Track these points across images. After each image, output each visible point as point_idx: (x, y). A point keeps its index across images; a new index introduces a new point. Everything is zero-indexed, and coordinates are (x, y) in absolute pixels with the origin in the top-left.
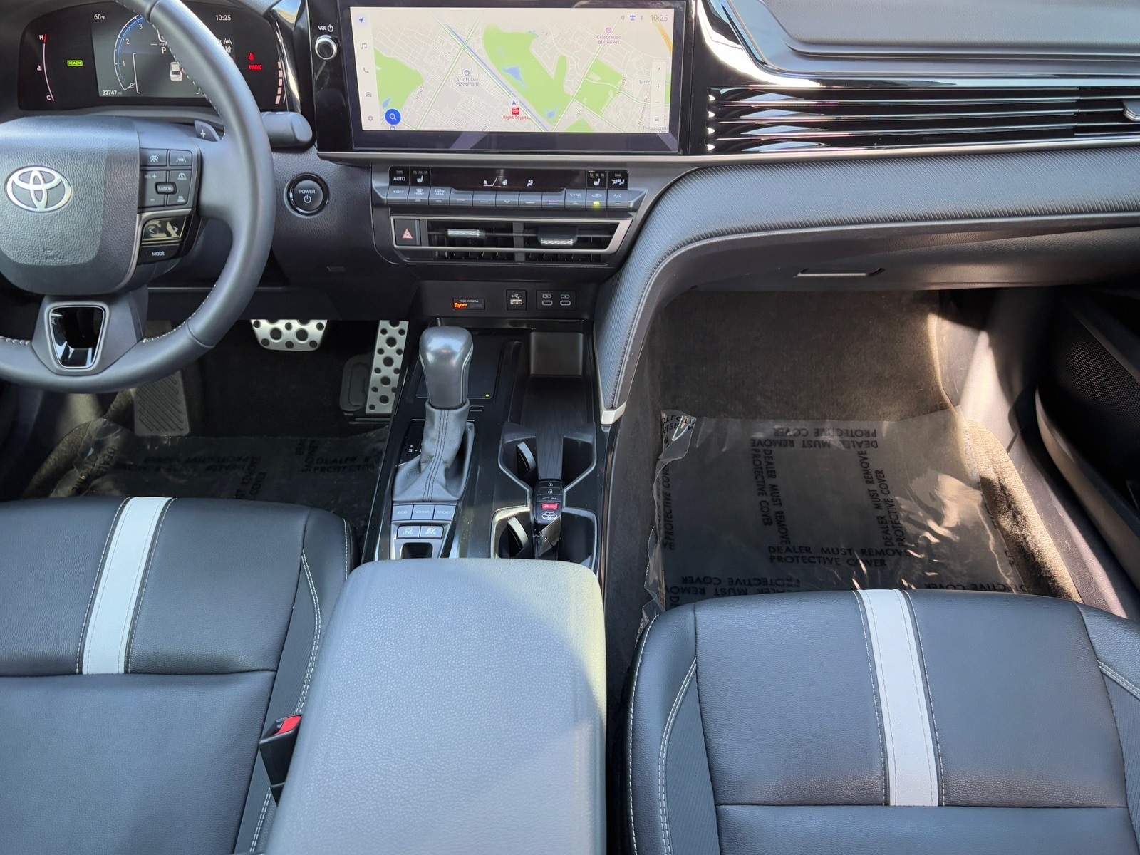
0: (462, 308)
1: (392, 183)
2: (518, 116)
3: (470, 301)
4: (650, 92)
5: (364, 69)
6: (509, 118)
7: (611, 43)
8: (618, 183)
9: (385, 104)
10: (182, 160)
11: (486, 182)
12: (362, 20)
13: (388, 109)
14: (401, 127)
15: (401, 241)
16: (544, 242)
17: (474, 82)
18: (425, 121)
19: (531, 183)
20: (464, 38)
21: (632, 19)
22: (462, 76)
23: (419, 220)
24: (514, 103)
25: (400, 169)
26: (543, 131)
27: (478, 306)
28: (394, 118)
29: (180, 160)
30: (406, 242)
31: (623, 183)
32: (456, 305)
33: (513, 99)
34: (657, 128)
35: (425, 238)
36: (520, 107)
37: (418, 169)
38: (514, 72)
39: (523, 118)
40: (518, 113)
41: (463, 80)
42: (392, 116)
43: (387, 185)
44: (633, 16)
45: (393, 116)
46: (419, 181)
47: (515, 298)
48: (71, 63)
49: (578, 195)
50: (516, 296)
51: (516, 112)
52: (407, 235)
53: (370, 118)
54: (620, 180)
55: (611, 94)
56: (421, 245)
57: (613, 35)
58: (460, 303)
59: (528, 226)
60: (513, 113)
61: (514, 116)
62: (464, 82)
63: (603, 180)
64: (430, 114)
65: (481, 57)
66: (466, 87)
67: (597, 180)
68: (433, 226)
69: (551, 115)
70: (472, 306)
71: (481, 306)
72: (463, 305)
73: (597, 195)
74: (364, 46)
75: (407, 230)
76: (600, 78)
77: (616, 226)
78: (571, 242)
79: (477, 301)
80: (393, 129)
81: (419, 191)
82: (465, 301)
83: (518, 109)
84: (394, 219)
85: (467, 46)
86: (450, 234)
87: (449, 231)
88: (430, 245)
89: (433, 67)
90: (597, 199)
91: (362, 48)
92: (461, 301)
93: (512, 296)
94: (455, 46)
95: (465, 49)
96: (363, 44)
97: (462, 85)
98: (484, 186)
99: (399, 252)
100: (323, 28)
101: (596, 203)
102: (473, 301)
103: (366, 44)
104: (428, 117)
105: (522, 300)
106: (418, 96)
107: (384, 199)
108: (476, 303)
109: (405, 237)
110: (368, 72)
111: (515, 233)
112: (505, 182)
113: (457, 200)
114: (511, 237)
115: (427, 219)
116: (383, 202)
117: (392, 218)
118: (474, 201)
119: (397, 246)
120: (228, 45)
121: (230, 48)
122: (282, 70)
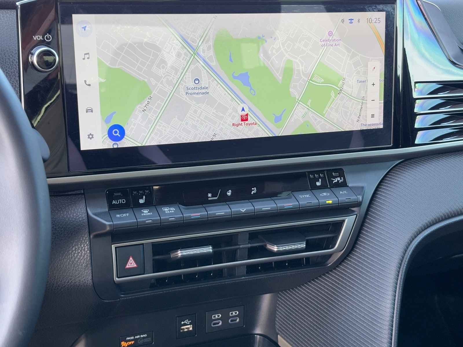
1: (112, 207)
2: (246, 122)
3: (138, 337)
4: (366, 91)
5: (85, 81)
6: (238, 125)
7: (332, 45)
8: (338, 181)
11: (210, 195)
12: (85, 28)
13: (112, 124)
14: (126, 143)
15: (123, 272)
16: (275, 249)
17: (204, 91)
18: (152, 135)
19: (254, 191)
20: (194, 45)
21: (351, 23)
22: (192, 85)
23: (143, 244)
24: (243, 110)
25: (118, 191)
26: (271, 136)
27: (146, 340)
28: (118, 134)
30: (131, 272)
31: (342, 180)
32: (123, 344)
33: (243, 105)
34: (373, 125)
35: (149, 264)
36: (249, 113)
37: (138, 189)
39: (252, 124)
40: (247, 120)
41: (193, 89)
42: (116, 132)
43: (107, 210)
44: (351, 20)
46: (141, 201)
47: (185, 325)
49: (308, 196)
50: (187, 322)
51: (244, 119)
52: (131, 264)
53: (91, 136)
54: (339, 179)
55: (333, 94)
56: (143, 274)
57: (335, 37)
58: (127, 341)
59: (253, 236)
60: (242, 120)
61: (243, 122)
62: (196, 91)
63: (323, 179)
64: (157, 127)
65: (211, 64)
66: (195, 96)
67: (318, 181)
68: (157, 249)
70: (140, 342)
71: (149, 339)
72: (130, 343)
73: (325, 194)
74: (87, 56)
75: (131, 258)
76: (323, 80)
77: (342, 222)
78: (303, 245)
79: (145, 336)
80: (115, 147)
81: (146, 212)
82: (132, 338)
83: (247, 115)
84: (116, 248)
85: (198, 53)
86: (180, 254)
87: (179, 252)
88: (154, 273)
89: (162, 77)
90: (328, 198)
91: (84, 59)
92: (128, 338)
93: (183, 323)
94: (185, 54)
95: (196, 56)
96: (85, 54)
97: (191, 94)
98: (209, 199)
99: (119, 285)
100: (39, 38)
101: (330, 202)
102: (142, 336)
103: (88, 54)
104: (155, 131)
105: (191, 325)
106: (145, 108)
107: (110, 225)
108: (144, 338)
109: (127, 267)
110: (89, 85)
111: (240, 245)
112: (229, 193)
113: (192, 215)
114: (235, 251)
115: (152, 242)
116: (108, 229)
117: (113, 247)
118: (210, 214)
119: (117, 279)
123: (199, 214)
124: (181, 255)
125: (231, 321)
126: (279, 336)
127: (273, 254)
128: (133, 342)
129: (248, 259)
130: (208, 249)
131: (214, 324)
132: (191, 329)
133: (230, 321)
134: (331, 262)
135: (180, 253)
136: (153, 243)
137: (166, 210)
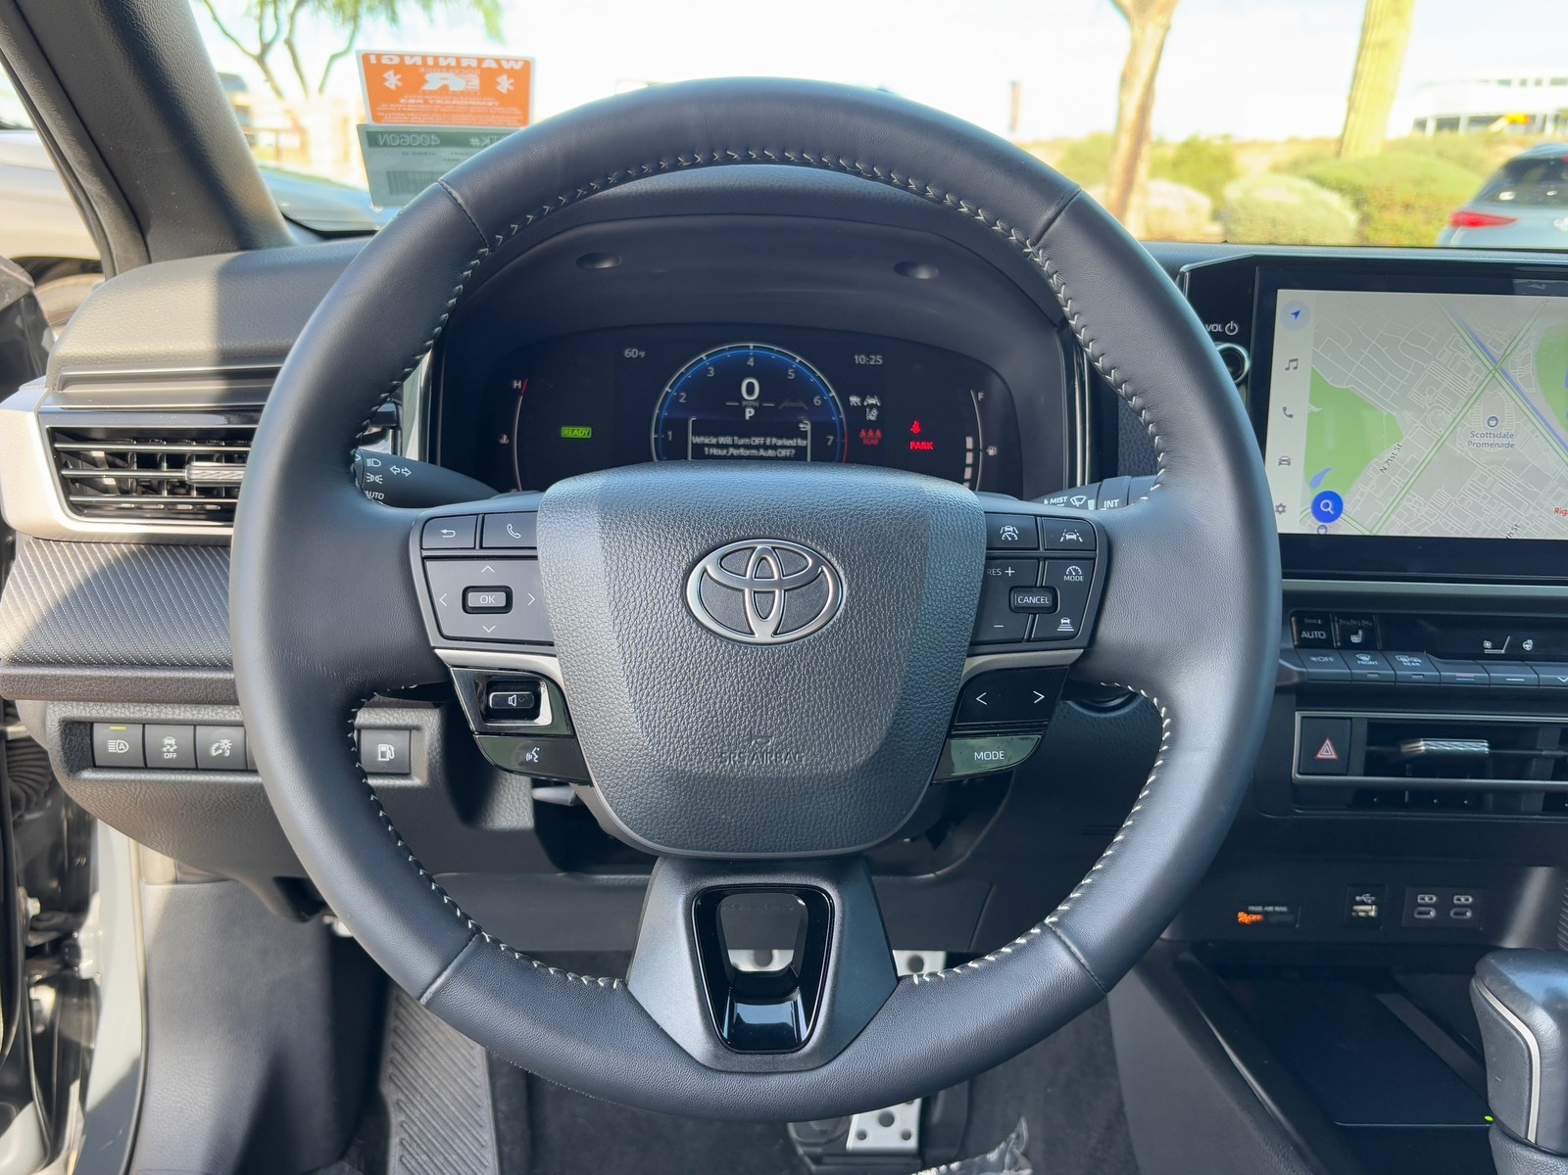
0: (1254, 924)
1: (1302, 643)
3: (1270, 909)
5: (1285, 409)
6: (1565, 514)
9: (1315, 482)
10: (1074, 537)
11: (1488, 644)
12: (1296, 314)
13: (1322, 489)
14: (1343, 527)
15: (1311, 764)
17: (1505, 441)
18: (1393, 517)
20: (1497, 353)
22: (1482, 427)
23: (1350, 718)
25: (1312, 616)
27: (1285, 918)
28: (1329, 509)
29: (1068, 537)
30: (1326, 767)
32: (1243, 917)
35: (1358, 759)
37: (1348, 616)
41: (1482, 435)
42: (1327, 506)
43: (1294, 647)
45: (1328, 504)
46: (1356, 639)
47: (1363, 903)
48: (568, 432)
50: (1366, 898)
52: (1327, 752)
53: (1278, 509)
56: (1346, 775)
58: (1249, 913)
62: (1486, 439)
64: (1404, 502)
65: (1526, 390)
66: (1486, 449)
68: (1376, 731)
70: (1273, 920)
71: (1290, 918)
72: (1255, 918)
74: (1294, 364)
75: (1328, 742)
79: (1284, 909)
80: (1322, 532)
81: (1365, 659)
82: (1260, 909)
84: (1303, 718)
85: (1502, 370)
86: (1423, 748)
87: (1422, 743)
88: (1365, 775)
89: (1426, 408)
91: (1287, 369)
92: (1252, 908)
93: (1358, 898)
94: (1477, 369)
95: (1497, 375)
96: (1292, 361)
97: (1479, 445)
98: (1486, 651)
99: (1297, 788)
100: (1215, 328)
102: (1277, 909)
103: (1296, 360)
104: (1400, 509)
105: (1374, 907)
106: (1386, 466)
107: (1301, 674)
108: (1281, 913)
109: (1319, 756)
110: (1291, 416)
111: (1541, 750)
112: (1528, 646)
113: (1458, 674)
114: (1528, 759)
115: (1369, 719)
116: (1296, 680)
117: (1298, 716)
118: (1493, 678)
119: (1298, 776)
120: (872, 406)
121: (875, 412)
122: (976, 450)
123: (1472, 675)
124: (1426, 750)
125: (1456, 914)
128: (1259, 917)
129: (1552, 780)
130: (1481, 747)
131: (1420, 913)
132: (1373, 914)
133: (1452, 914)
135: (1422, 746)
136: (1372, 721)
137: (1404, 660)
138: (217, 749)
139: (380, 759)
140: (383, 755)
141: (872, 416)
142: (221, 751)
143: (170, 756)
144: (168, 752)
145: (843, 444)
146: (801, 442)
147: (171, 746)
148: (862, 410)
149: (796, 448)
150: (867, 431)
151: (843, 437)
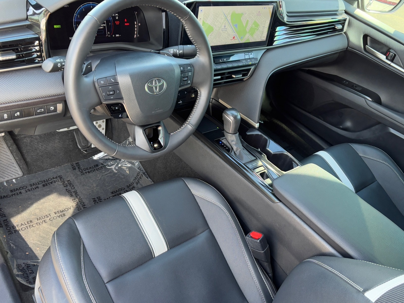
4: (264, 29)
6: (232, 40)
7: (259, 16)
11: (220, 60)
12: (201, 11)
16: (234, 76)
17: (226, 29)
20: (226, 15)
21: (265, 9)
22: (223, 28)
24: (234, 35)
26: (239, 43)
29: (189, 68)
34: (263, 40)
36: (235, 36)
38: (236, 26)
39: (235, 39)
48: (56, 26)
49: (245, 61)
55: (256, 30)
57: (260, 13)
59: (229, 73)
60: (233, 38)
62: (224, 30)
64: (213, 41)
65: (229, 21)
69: (242, 38)
76: (254, 26)
78: (241, 76)
85: (227, 18)
89: (217, 25)
90: (250, 62)
91: (200, 20)
94: (224, 18)
97: (223, 30)
98: (220, 62)
101: (250, 63)
103: (201, 18)
106: (211, 35)
111: (225, 75)
112: (225, 60)
113: (218, 67)
118: (222, 67)
120: (117, 16)
121: (117, 17)
122: (137, 24)
126: (219, 99)
127: (233, 78)
130: (219, 77)
134: (245, 80)
138: (16, 115)
139: (51, 110)
140: (52, 109)
141: (117, 18)
142: (17, 115)
143: (6, 118)
144: (5, 117)
145: (112, 25)
146: (104, 25)
147: (6, 116)
148: (115, 17)
149: (104, 26)
150: (116, 21)
151: (112, 23)
